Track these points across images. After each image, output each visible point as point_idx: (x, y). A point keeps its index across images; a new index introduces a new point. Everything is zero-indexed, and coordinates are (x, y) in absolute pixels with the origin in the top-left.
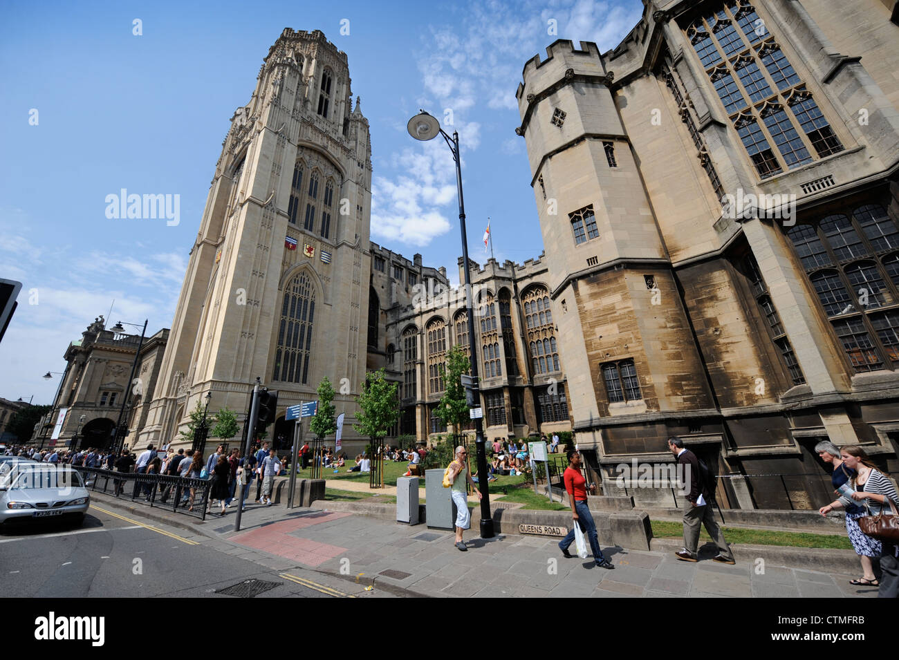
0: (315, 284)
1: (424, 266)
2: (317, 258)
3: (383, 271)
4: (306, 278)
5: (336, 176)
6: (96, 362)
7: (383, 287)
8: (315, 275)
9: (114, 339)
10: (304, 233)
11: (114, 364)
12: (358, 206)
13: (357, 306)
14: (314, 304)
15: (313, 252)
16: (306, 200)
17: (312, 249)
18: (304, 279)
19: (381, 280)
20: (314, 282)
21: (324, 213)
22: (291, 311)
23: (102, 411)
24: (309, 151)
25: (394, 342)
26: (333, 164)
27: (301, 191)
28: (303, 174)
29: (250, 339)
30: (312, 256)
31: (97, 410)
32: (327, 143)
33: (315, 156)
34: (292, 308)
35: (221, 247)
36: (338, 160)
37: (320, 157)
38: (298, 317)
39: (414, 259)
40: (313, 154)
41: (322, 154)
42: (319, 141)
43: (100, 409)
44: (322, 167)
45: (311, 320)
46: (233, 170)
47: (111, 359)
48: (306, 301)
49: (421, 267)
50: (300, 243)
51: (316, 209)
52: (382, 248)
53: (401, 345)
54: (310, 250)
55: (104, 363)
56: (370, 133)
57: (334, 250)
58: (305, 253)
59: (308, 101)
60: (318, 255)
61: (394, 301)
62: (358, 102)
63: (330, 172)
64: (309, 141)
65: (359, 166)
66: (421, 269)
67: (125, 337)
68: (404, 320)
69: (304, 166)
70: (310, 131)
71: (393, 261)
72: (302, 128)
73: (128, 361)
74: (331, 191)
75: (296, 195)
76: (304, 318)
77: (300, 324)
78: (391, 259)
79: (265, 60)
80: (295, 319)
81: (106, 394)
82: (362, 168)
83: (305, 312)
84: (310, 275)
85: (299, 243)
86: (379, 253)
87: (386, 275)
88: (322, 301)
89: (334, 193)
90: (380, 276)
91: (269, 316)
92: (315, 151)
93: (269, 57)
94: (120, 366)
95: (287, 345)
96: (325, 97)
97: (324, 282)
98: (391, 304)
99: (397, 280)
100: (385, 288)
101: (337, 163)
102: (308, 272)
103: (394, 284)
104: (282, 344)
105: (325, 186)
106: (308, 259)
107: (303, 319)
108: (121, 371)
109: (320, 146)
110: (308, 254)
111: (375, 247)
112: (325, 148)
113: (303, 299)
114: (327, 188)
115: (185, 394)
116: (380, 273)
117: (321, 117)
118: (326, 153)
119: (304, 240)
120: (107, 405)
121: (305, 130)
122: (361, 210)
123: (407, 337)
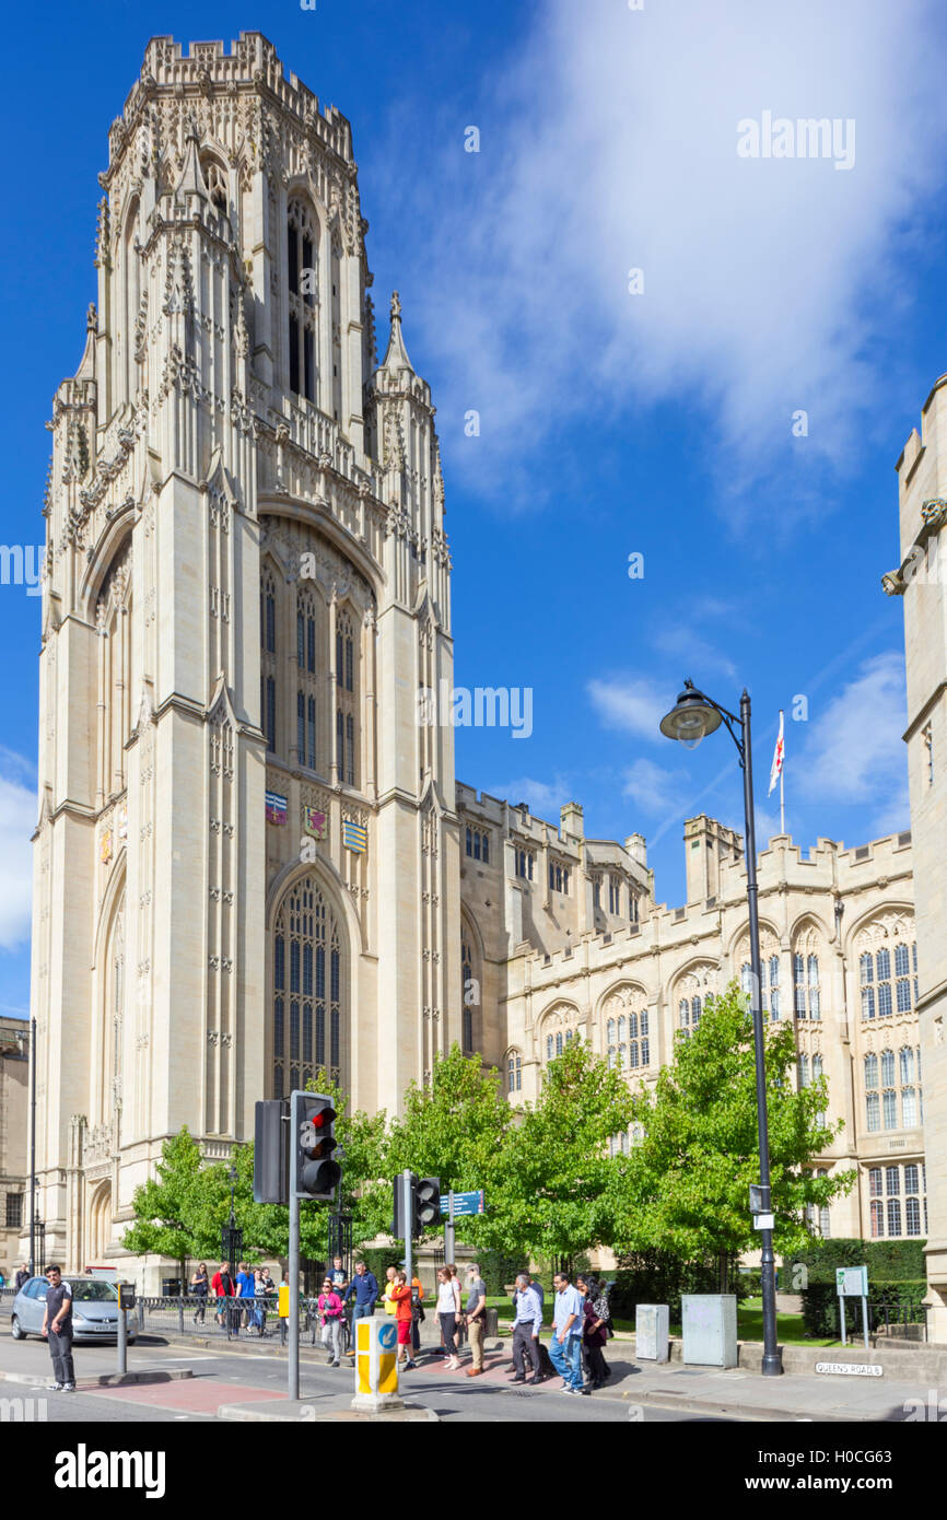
0: (337, 909)
1: (587, 839)
2: (337, 842)
3: (486, 860)
4: (315, 896)
7: (488, 904)
8: (335, 885)
10: (299, 778)
12: (421, 683)
13: (436, 959)
14: (338, 956)
15: (324, 826)
16: (291, 681)
17: (321, 820)
18: (311, 896)
19: (483, 887)
20: (333, 901)
21: (340, 712)
22: (292, 978)
24: (283, 527)
26: (345, 558)
27: (279, 658)
28: (278, 603)
29: (226, 1047)
30: (325, 836)
33: (301, 540)
34: (292, 971)
35: (105, 820)
36: (361, 544)
38: (308, 991)
40: (294, 533)
42: (306, 490)
45: (335, 996)
46: (91, 596)
48: (321, 953)
49: (582, 842)
50: (295, 807)
51: (318, 705)
52: (485, 796)
53: (538, 1051)
54: (317, 821)
57: (371, 814)
58: (308, 830)
60: (336, 834)
63: (343, 583)
64: (284, 499)
66: (581, 847)
68: (543, 988)
69: (276, 576)
70: (281, 458)
71: (511, 830)
72: (260, 452)
74: (350, 643)
75: (271, 669)
76: (321, 994)
77: (314, 1006)
78: (506, 827)
80: (302, 996)
83: (321, 977)
84: (323, 885)
85: (293, 804)
86: (477, 810)
87: (495, 872)
88: (356, 951)
89: (356, 648)
90: (480, 874)
91: (253, 995)
92: (300, 525)
95: (292, 1057)
96: (303, 318)
99: (522, 884)
100: (495, 906)
101: (358, 555)
102: (319, 880)
104: (282, 1054)
105: (334, 632)
106: (315, 844)
107: (318, 994)
109: (312, 510)
110: (315, 834)
111: (466, 796)
112: (325, 512)
113: (314, 947)
114: (339, 638)
115: (108, 1160)
116: (480, 866)
117: (302, 403)
118: (328, 525)
119: (303, 796)
121: (268, 456)
123: (553, 1031)
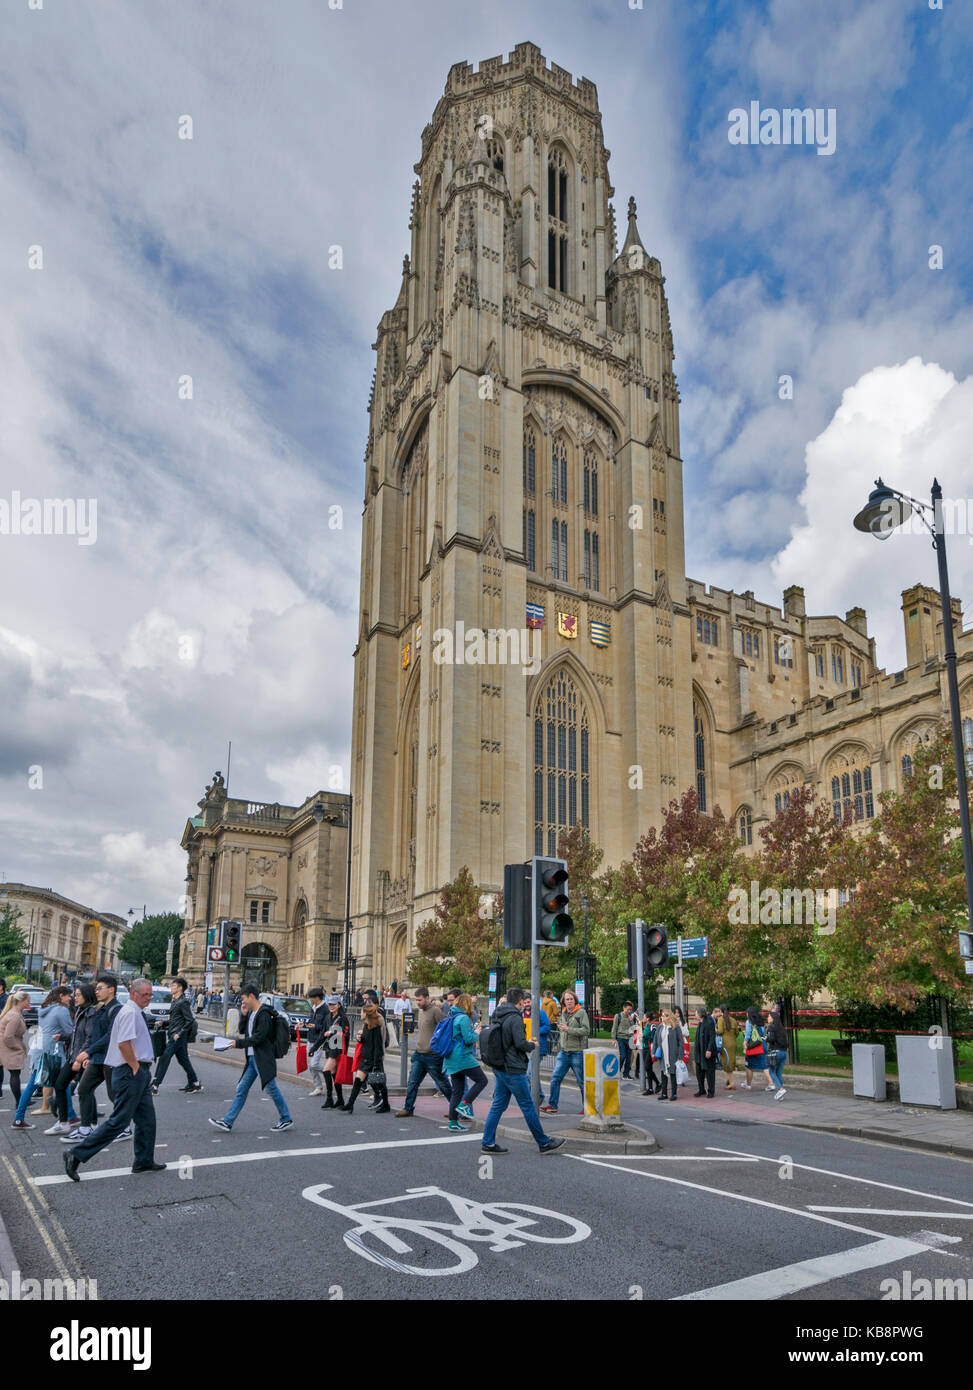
0: (584, 694)
1: (808, 615)
2: (585, 639)
3: (716, 643)
4: (568, 684)
5: (604, 436)
6: (233, 852)
7: (718, 682)
8: (583, 675)
9: (249, 812)
10: (554, 590)
11: (256, 855)
12: (655, 500)
13: (671, 730)
14: (587, 734)
15: (575, 627)
16: (548, 511)
17: (573, 622)
18: (564, 685)
19: (713, 667)
20: (583, 690)
21: (587, 532)
22: (549, 754)
23: (255, 931)
24: (542, 392)
25: (750, 801)
26: (591, 408)
27: (538, 495)
28: (537, 452)
29: (495, 813)
30: (575, 635)
31: (250, 931)
32: (578, 359)
33: (556, 399)
34: (549, 748)
35: (406, 636)
36: (604, 395)
37: (565, 399)
38: (562, 764)
39: (786, 601)
40: (551, 396)
41: (567, 389)
42: (560, 358)
43: (252, 928)
44: (573, 422)
45: (585, 769)
46: (399, 467)
47: (251, 846)
48: (573, 731)
49: (804, 619)
50: (551, 613)
51: (569, 528)
52: (713, 589)
53: (767, 809)
54: (569, 624)
55: (243, 854)
56: (666, 297)
57: (613, 613)
58: (561, 631)
59: (528, 261)
60: (584, 632)
61: (746, 710)
62: (632, 216)
63: (589, 428)
64: (543, 369)
65: (649, 396)
66: (802, 624)
67: (262, 807)
68: (770, 752)
69: (536, 431)
70: (541, 339)
71: (737, 616)
72: (525, 339)
73: (274, 848)
74: (595, 475)
75: (531, 504)
76: (573, 767)
77: (568, 777)
78: (733, 614)
79: (418, 169)
80: (557, 769)
81: (254, 904)
82: (656, 400)
83: (573, 753)
84: (574, 675)
85: (548, 611)
86: (706, 601)
87: (724, 653)
88: (602, 728)
89: (600, 479)
90: (710, 656)
91: (517, 770)
92: (555, 388)
93: (425, 160)
94: (264, 858)
95: (550, 820)
96: (559, 232)
97: (600, 686)
98: (739, 719)
99: (749, 661)
100: (724, 683)
101: (600, 402)
102: (571, 671)
103: (744, 673)
104: (541, 819)
105: (582, 467)
106: (567, 643)
107: (570, 768)
108: (268, 866)
109: (564, 375)
110: (567, 634)
111: (696, 591)
112: (574, 374)
113: (567, 727)
114: (586, 471)
115: (405, 908)
116: (710, 649)
117: (558, 296)
118: (578, 385)
119: (557, 605)
120: (259, 922)
121: (531, 341)
122: (662, 511)
123: (781, 790)
